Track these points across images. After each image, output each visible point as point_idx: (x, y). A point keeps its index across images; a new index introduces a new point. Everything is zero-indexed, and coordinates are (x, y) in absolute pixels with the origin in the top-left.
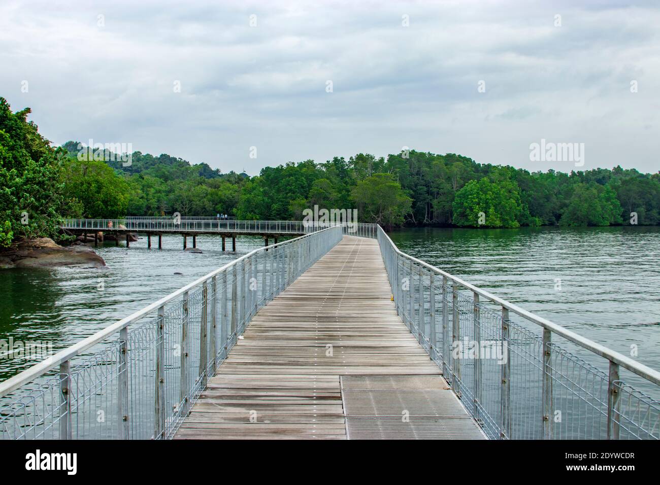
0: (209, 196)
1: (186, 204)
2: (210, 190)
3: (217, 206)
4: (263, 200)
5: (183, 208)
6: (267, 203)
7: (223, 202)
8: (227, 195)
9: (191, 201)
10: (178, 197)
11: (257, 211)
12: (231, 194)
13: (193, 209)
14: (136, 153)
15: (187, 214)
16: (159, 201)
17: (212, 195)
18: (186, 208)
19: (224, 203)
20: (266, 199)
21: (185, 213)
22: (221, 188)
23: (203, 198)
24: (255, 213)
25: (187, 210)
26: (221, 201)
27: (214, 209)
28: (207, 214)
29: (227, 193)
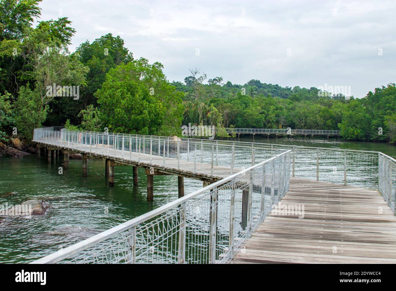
0: (321, 113)
1: (302, 119)
2: (323, 108)
3: (328, 122)
4: (364, 116)
5: (299, 122)
6: (368, 119)
7: (332, 118)
8: (337, 112)
9: (306, 117)
10: (297, 113)
11: (358, 126)
12: (340, 112)
13: (307, 123)
14: (296, 87)
15: (303, 128)
16: (277, 116)
17: (323, 111)
18: (302, 122)
19: (334, 118)
20: (367, 115)
21: (302, 127)
22: (333, 107)
23: (316, 114)
24: (356, 128)
25: (303, 125)
26: (331, 117)
27: (325, 124)
28: (319, 128)
29: (338, 110)
